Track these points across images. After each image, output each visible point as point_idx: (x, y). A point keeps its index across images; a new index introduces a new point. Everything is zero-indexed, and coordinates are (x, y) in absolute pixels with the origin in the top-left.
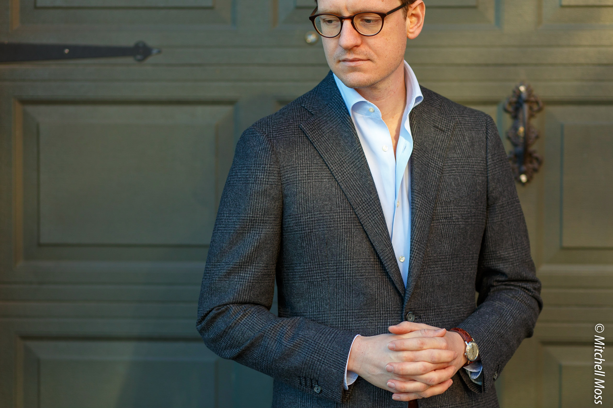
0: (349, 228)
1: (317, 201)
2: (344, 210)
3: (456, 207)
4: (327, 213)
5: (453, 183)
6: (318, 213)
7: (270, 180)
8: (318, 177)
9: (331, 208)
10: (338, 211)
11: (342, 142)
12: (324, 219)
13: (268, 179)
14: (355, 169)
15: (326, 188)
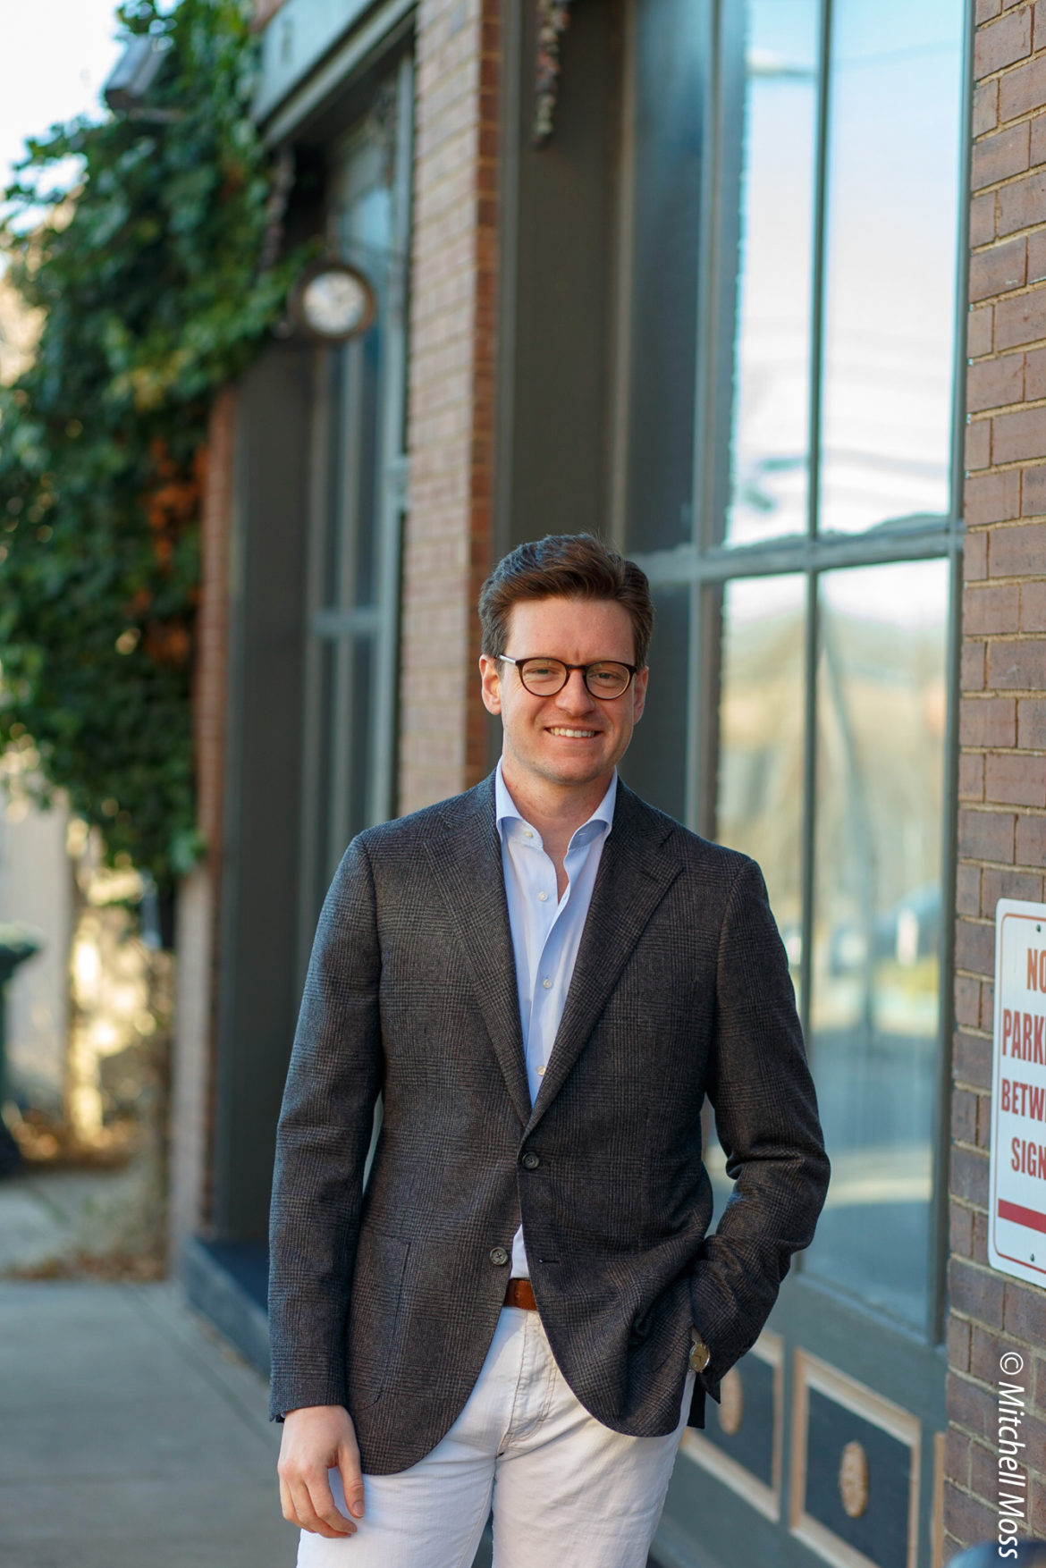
0: (459, 1012)
1: (419, 965)
2: (457, 982)
3: (645, 1004)
4: (430, 985)
5: (650, 966)
6: (419, 982)
7: (361, 924)
8: (429, 927)
9: (438, 977)
10: (448, 983)
11: (478, 877)
12: (424, 993)
13: (358, 922)
14: (487, 922)
15: (437, 945)
